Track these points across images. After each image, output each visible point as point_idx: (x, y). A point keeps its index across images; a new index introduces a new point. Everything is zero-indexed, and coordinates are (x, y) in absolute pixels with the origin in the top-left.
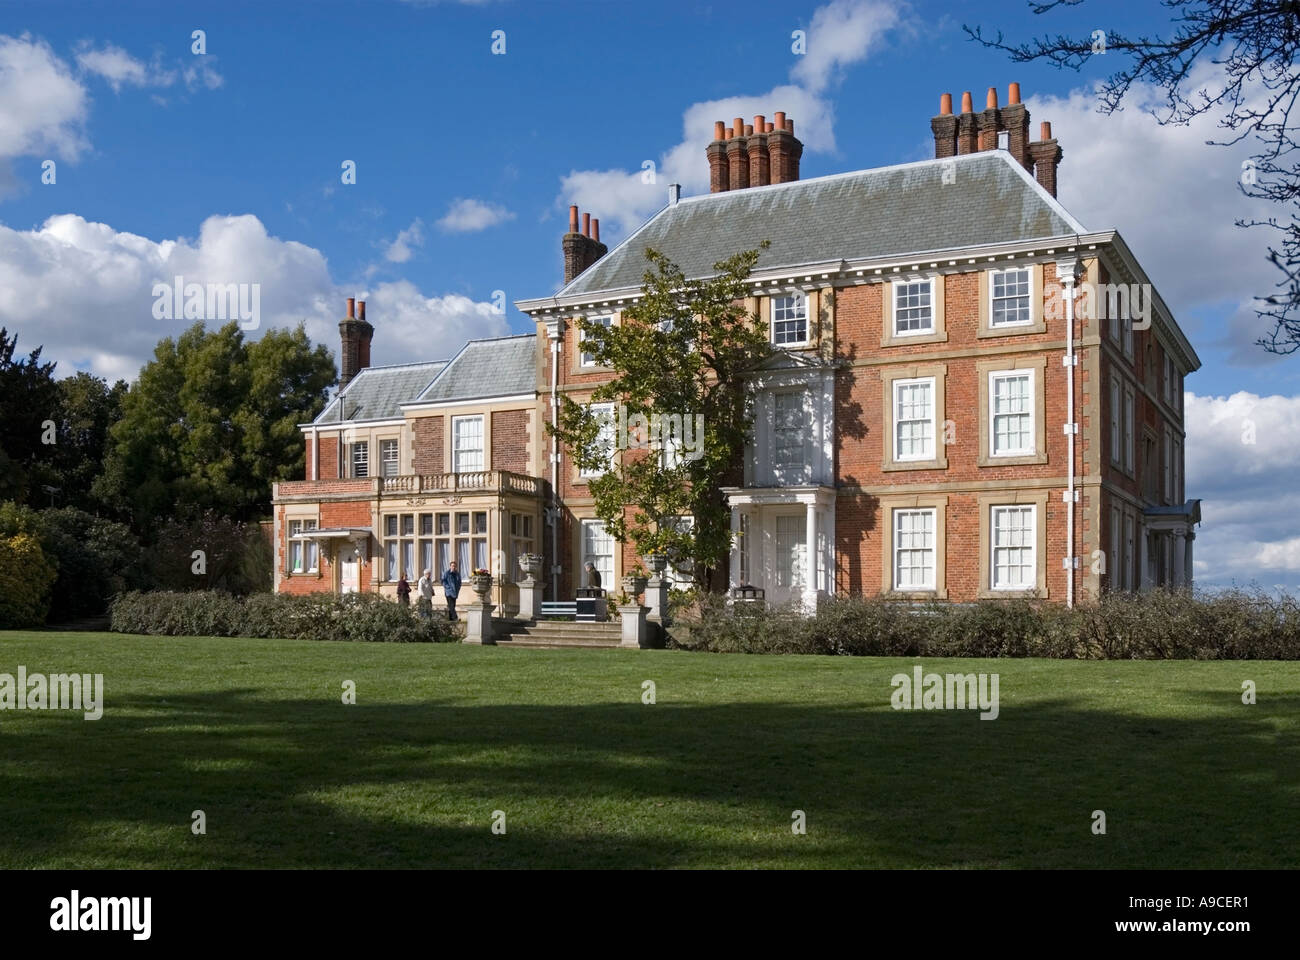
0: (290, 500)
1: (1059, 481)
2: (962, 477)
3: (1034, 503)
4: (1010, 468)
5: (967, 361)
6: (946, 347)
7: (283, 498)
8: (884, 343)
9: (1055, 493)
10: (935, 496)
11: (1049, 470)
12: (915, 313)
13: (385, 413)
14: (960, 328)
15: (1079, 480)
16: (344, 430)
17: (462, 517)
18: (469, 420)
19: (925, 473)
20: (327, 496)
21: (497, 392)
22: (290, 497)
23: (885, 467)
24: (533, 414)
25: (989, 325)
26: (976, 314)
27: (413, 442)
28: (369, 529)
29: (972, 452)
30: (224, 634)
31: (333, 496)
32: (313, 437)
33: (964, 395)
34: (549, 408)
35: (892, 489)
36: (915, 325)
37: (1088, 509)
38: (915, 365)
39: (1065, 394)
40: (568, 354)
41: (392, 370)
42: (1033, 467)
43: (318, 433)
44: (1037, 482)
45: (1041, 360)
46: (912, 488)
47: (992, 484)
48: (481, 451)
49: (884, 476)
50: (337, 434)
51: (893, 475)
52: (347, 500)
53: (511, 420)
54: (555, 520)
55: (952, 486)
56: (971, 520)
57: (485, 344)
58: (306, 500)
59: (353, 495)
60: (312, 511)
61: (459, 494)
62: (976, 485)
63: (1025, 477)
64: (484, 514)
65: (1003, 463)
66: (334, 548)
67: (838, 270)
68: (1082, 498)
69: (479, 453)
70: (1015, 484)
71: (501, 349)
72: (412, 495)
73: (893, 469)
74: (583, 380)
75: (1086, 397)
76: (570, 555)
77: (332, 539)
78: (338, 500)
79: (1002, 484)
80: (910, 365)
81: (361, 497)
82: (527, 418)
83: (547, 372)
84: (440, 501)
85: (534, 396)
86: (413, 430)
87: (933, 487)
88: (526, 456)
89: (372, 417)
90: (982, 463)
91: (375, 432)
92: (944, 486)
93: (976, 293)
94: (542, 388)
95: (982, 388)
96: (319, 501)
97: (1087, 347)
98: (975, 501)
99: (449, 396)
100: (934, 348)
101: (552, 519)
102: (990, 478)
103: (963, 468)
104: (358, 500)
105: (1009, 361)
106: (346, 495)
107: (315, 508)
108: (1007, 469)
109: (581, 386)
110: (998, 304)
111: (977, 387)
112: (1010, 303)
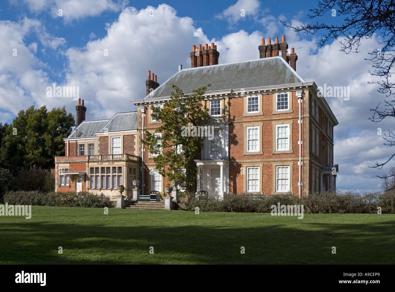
0: (60, 162)
1: (296, 159)
2: (267, 157)
3: (289, 165)
4: (282, 155)
5: (269, 121)
6: (262, 117)
7: (58, 162)
8: (244, 115)
9: (295, 162)
10: (259, 163)
11: (293, 155)
12: (253, 106)
13: (90, 135)
14: (267, 111)
15: (302, 158)
16: (77, 140)
17: (114, 168)
18: (116, 138)
19: (256, 156)
20: (72, 161)
21: (125, 129)
22: (60, 161)
23: (244, 154)
24: (136, 136)
25: (276, 110)
26: (272, 107)
27: (99, 144)
28: (85, 172)
29: (271, 149)
30: (40, 205)
31: (74, 161)
32: (67, 142)
33: (268, 132)
34: (141, 134)
35: (246, 161)
36: (253, 110)
37: (305, 167)
38: (253, 122)
39: (299, 132)
40: (147, 117)
41: (92, 122)
42: (289, 154)
43: (69, 141)
44: (290, 159)
45: (291, 121)
46: (253, 160)
47: (276, 160)
48: (120, 147)
49: (244, 157)
50: (75, 142)
51: (247, 156)
52: (78, 163)
53: (130, 138)
54: (143, 169)
55: (264, 160)
56: (270, 171)
57: (121, 114)
58: (65, 162)
59: (80, 161)
60: (67, 166)
61: (114, 161)
62: (272, 160)
63: (286, 157)
64: (121, 167)
65: (280, 153)
66: (74, 178)
67: (230, 92)
68: (304, 164)
69: (119, 148)
70: (283, 159)
71: (127, 116)
72: (99, 161)
73: (246, 155)
74: (152, 126)
75: (305, 133)
76: (148, 180)
77: (74, 175)
78: (75, 163)
79: (280, 159)
80: (252, 122)
81: (83, 162)
82: (134, 137)
83: (141, 123)
84: (107, 163)
85: (137, 130)
86: (99, 141)
87: (259, 160)
88: (134, 149)
89: (86, 136)
90: (273, 153)
91: (87, 141)
92: (262, 160)
93: (272, 100)
94: (139, 128)
95: (274, 130)
96: (70, 163)
97: (305, 117)
98: (271, 165)
99: (110, 130)
100: (259, 117)
101: (142, 169)
102: (276, 158)
103: (268, 154)
104: (82, 162)
105: (282, 121)
106: (78, 161)
107: (68, 165)
108: (281, 155)
109: (151, 128)
110: (279, 104)
111: (272, 129)
112: (282, 104)
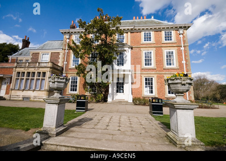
5: (160, 47)
6: (155, 44)
8: (141, 43)
10: (154, 75)
11: (179, 70)
12: (147, 38)
14: (158, 41)
17: (39, 73)
18: (45, 54)
19: (151, 70)
23: (142, 68)
25: (164, 41)
26: (161, 39)
28: (12, 75)
29: (162, 66)
33: (159, 55)
34: (65, 52)
35: (144, 73)
36: (148, 40)
38: (148, 48)
39: (182, 55)
45: (176, 48)
46: (149, 73)
47: (167, 73)
48: (48, 61)
51: (144, 70)
52: (7, 68)
53: (56, 54)
55: (158, 72)
56: (162, 80)
62: (163, 73)
63: (174, 71)
64: (45, 73)
65: (169, 68)
66: (1, 80)
67: (133, 28)
70: (172, 73)
79: (169, 73)
81: (11, 67)
82: (60, 54)
83: (65, 45)
87: (153, 73)
88: (58, 62)
90: (164, 68)
91: (25, 58)
92: (156, 73)
93: (161, 35)
94: (64, 48)
97: (186, 46)
98: (163, 76)
100: (152, 45)
102: (166, 71)
103: (160, 69)
105: (169, 48)
106: (7, 66)
110: (166, 37)
111: (162, 53)
112: (168, 37)
